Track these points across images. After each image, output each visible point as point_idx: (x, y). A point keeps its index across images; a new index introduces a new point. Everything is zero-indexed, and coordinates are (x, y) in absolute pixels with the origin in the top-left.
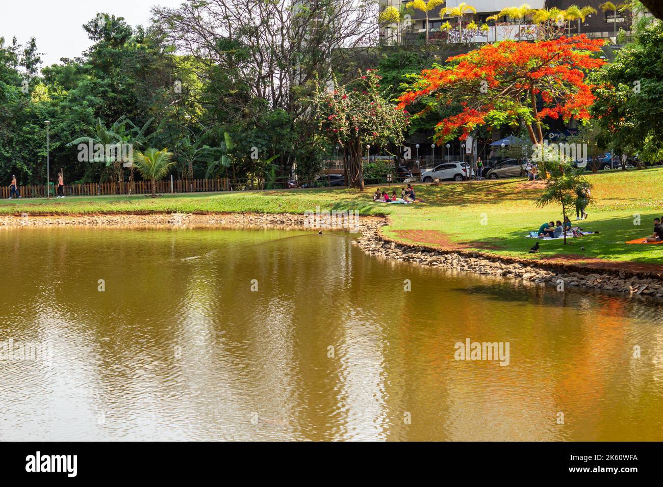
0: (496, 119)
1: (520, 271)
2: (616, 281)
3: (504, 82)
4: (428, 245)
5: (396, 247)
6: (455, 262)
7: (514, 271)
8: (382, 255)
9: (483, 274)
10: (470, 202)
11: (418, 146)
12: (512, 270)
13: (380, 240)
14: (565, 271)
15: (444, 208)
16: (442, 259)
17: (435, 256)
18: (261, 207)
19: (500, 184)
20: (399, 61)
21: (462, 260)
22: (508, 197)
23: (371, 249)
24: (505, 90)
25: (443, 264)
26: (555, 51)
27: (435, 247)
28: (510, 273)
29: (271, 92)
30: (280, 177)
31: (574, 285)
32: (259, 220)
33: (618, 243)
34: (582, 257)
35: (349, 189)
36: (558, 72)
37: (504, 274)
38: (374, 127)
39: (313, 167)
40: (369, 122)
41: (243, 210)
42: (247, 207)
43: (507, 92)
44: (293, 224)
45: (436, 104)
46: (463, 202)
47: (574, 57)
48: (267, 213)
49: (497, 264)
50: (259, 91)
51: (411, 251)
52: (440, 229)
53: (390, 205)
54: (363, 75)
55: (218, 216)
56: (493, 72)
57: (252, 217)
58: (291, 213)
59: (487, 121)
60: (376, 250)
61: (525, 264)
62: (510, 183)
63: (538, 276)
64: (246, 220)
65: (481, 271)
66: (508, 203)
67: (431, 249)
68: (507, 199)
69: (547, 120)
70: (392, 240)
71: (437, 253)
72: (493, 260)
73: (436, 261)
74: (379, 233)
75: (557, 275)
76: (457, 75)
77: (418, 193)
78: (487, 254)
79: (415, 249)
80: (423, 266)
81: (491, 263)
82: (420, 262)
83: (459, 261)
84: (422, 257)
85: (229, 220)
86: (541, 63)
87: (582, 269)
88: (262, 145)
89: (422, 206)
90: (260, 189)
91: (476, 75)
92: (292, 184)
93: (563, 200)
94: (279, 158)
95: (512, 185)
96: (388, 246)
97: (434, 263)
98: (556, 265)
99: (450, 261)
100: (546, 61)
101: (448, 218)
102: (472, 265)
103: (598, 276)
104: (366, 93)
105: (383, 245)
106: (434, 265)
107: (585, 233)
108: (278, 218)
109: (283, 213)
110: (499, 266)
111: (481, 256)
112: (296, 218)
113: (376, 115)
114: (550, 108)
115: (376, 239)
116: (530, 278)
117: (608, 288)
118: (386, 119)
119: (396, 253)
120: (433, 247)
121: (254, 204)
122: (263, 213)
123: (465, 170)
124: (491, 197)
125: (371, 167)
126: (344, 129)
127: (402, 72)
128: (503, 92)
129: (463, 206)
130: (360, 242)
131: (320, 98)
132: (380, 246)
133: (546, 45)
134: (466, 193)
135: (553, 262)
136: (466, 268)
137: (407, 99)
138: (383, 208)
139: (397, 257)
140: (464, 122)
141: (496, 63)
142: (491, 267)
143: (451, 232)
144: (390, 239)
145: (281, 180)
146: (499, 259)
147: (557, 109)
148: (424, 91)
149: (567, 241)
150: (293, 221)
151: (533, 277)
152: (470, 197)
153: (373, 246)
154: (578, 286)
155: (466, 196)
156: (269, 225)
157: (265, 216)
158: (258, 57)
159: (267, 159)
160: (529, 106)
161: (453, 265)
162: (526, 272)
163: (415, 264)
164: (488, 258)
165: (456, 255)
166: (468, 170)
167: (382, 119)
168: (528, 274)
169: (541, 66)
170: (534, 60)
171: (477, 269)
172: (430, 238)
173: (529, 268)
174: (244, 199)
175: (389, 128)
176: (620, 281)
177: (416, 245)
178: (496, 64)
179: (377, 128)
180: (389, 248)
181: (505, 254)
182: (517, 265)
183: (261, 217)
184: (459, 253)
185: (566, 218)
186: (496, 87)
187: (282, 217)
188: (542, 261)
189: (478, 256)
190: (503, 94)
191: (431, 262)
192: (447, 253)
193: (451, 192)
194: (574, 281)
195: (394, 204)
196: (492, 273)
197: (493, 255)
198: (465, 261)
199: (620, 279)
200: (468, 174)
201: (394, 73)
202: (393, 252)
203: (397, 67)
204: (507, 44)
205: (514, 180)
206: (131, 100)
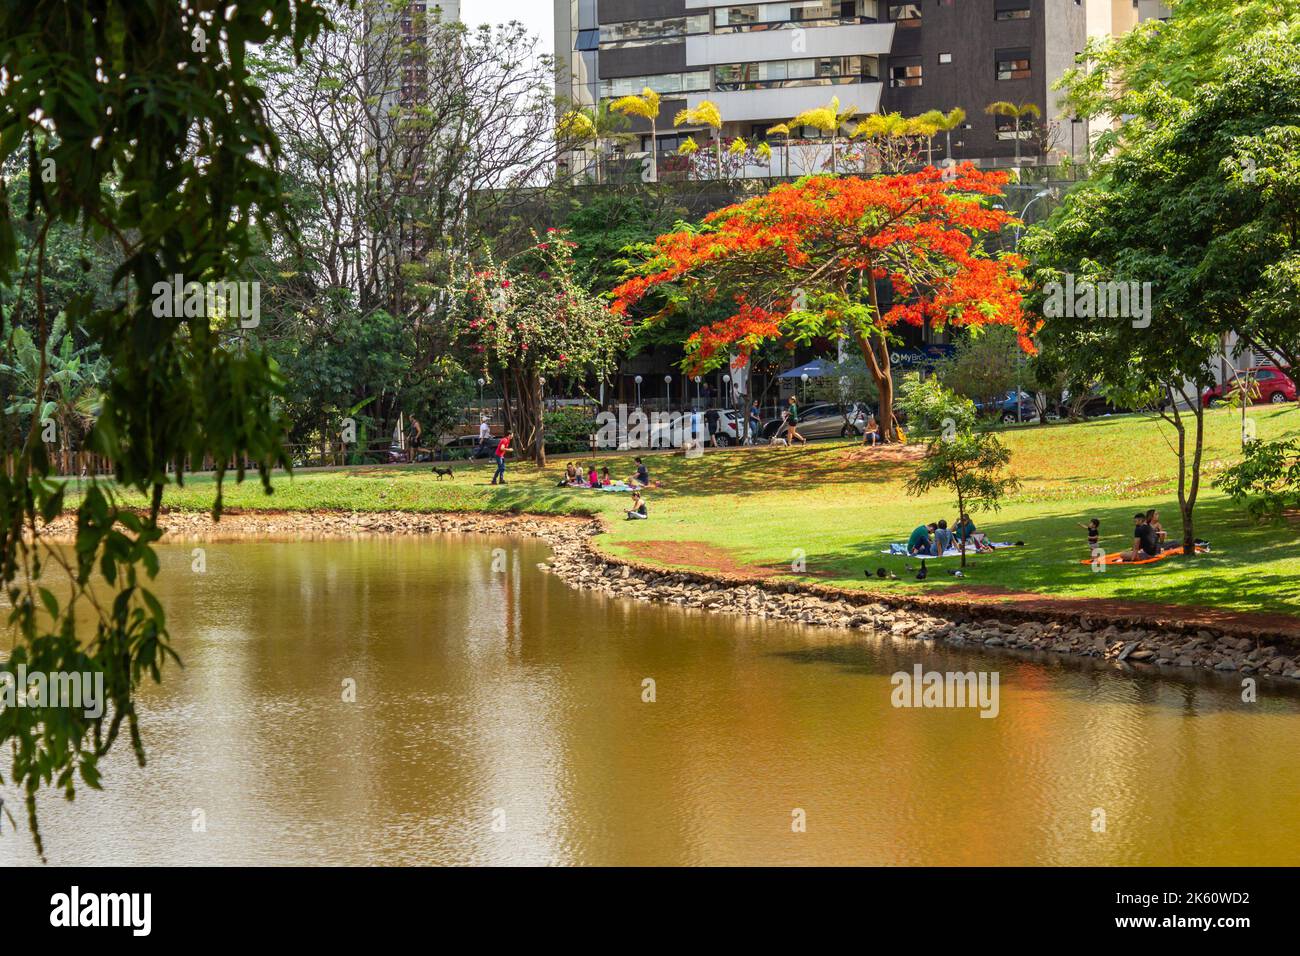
0: (801, 327)
1: (886, 618)
2: (1075, 635)
3: (816, 255)
4: (697, 570)
5: (631, 574)
6: (754, 601)
7: (872, 618)
8: (604, 590)
9: (813, 624)
10: (757, 487)
11: (639, 379)
12: (868, 616)
13: (598, 560)
14: (973, 618)
15: (706, 500)
16: (728, 597)
17: (712, 592)
18: (345, 499)
19: (810, 452)
20: (607, 214)
21: (767, 598)
22: (829, 476)
23: (581, 579)
24: (819, 270)
25: (731, 607)
26: (914, 195)
27: (710, 573)
28: (865, 621)
29: (356, 275)
30: (374, 442)
31: (994, 645)
32: (342, 525)
33: (1072, 562)
34: (1001, 591)
35: (515, 464)
36: (922, 235)
37: (854, 625)
38: (563, 343)
39: (442, 422)
40: (554, 334)
41: (310, 505)
42: (317, 500)
43: (822, 274)
44: (410, 532)
45: (686, 298)
46: (742, 488)
47: (950, 207)
48: (358, 511)
49: (838, 605)
50: (334, 273)
51: (663, 582)
52: (710, 540)
53: (598, 494)
54: (541, 241)
55: (261, 517)
56: (796, 236)
57: (329, 518)
58: (405, 511)
59: (786, 331)
60: (591, 581)
61: (893, 605)
62: (828, 450)
63: (920, 627)
64: (317, 524)
65: (807, 619)
66: (827, 488)
67: (704, 577)
68: (828, 482)
69: (901, 328)
70: (624, 561)
71: (715, 586)
72: (830, 597)
73: (715, 601)
74: (593, 548)
75: (958, 625)
76: (726, 244)
77: (654, 471)
78: (818, 586)
79: (671, 578)
80: (688, 611)
81: (826, 604)
82: (683, 602)
83: (762, 599)
84: (688, 594)
85: (285, 525)
86: (887, 217)
87: (1008, 612)
88: (343, 379)
89: (663, 495)
90: (338, 463)
91: (762, 242)
92: (395, 454)
93: (958, 483)
94: (373, 404)
95: (832, 454)
96: (617, 573)
97: (713, 605)
98: (955, 606)
99: (744, 601)
100: (896, 213)
101: (718, 519)
102: (787, 608)
103: (1036, 626)
104: (547, 276)
105: (605, 570)
106: (712, 608)
107: (996, 546)
108: (381, 519)
109: (389, 511)
110: (843, 609)
111: (805, 589)
112: (415, 520)
113: (568, 321)
114: (907, 305)
115: (588, 559)
116: (906, 631)
117: (1062, 648)
118: (588, 327)
119: (633, 585)
120: (708, 574)
121: (332, 494)
122: (350, 510)
123: (734, 426)
124: (796, 477)
125: (555, 421)
126: (501, 347)
127: (611, 235)
128: (815, 274)
129: (742, 496)
130: (554, 566)
131: (457, 286)
132: (600, 573)
133: (897, 184)
134: (748, 469)
135: (948, 600)
136: (777, 613)
137: (629, 293)
138: (585, 499)
139: (636, 593)
140: (741, 334)
141: (800, 219)
142: (826, 611)
143: (734, 545)
144: (618, 559)
145: (376, 447)
146: (841, 595)
147: (919, 307)
148: (661, 273)
149: (967, 562)
150: (410, 527)
151: (911, 629)
152: (758, 477)
153: (585, 573)
154: (1002, 645)
155: (746, 476)
156: (362, 535)
157: (355, 516)
158: (332, 206)
159: (352, 406)
160: (865, 301)
161: (749, 608)
162: (897, 620)
163: (676, 606)
164: (819, 594)
165: (753, 588)
166: (740, 426)
167: (580, 326)
168: (901, 623)
169: (886, 224)
170: (873, 213)
171: (800, 615)
172: (698, 558)
173: (901, 613)
174: (311, 483)
175: (590, 347)
176: (1083, 635)
177: (673, 570)
178: (800, 221)
179: (568, 345)
180: (619, 577)
181: (851, 586)
182: (878, 607)
183: (346, 520)
184: (760, 585)
185: (965, 518)
186: (801, 264)
187: (387, 518)
188: (926, 599)
189: (797, 590)
190: (816, 278)
191: (706, 604)
192: (736, 584)
193: (719, 467)
194: (992, 636)
195: (607, 493)
196: (833, 624)
197: (828, 588)
198: (773, 599)
199: (1083, 631)
200: (741, 434)
201: (597, 238)
202: (627, 585)
203: (603, 226)
204: (821, 183)
205: (836, 444)
206: (82, 291)
